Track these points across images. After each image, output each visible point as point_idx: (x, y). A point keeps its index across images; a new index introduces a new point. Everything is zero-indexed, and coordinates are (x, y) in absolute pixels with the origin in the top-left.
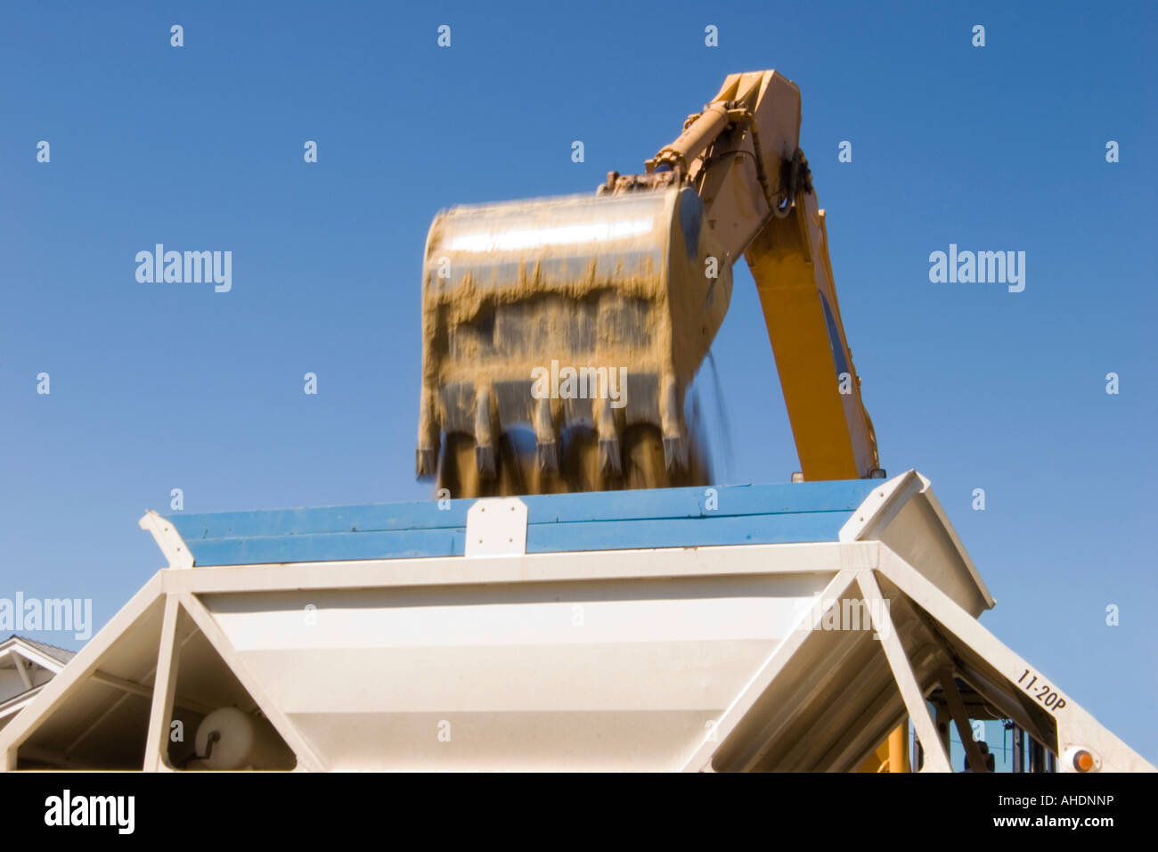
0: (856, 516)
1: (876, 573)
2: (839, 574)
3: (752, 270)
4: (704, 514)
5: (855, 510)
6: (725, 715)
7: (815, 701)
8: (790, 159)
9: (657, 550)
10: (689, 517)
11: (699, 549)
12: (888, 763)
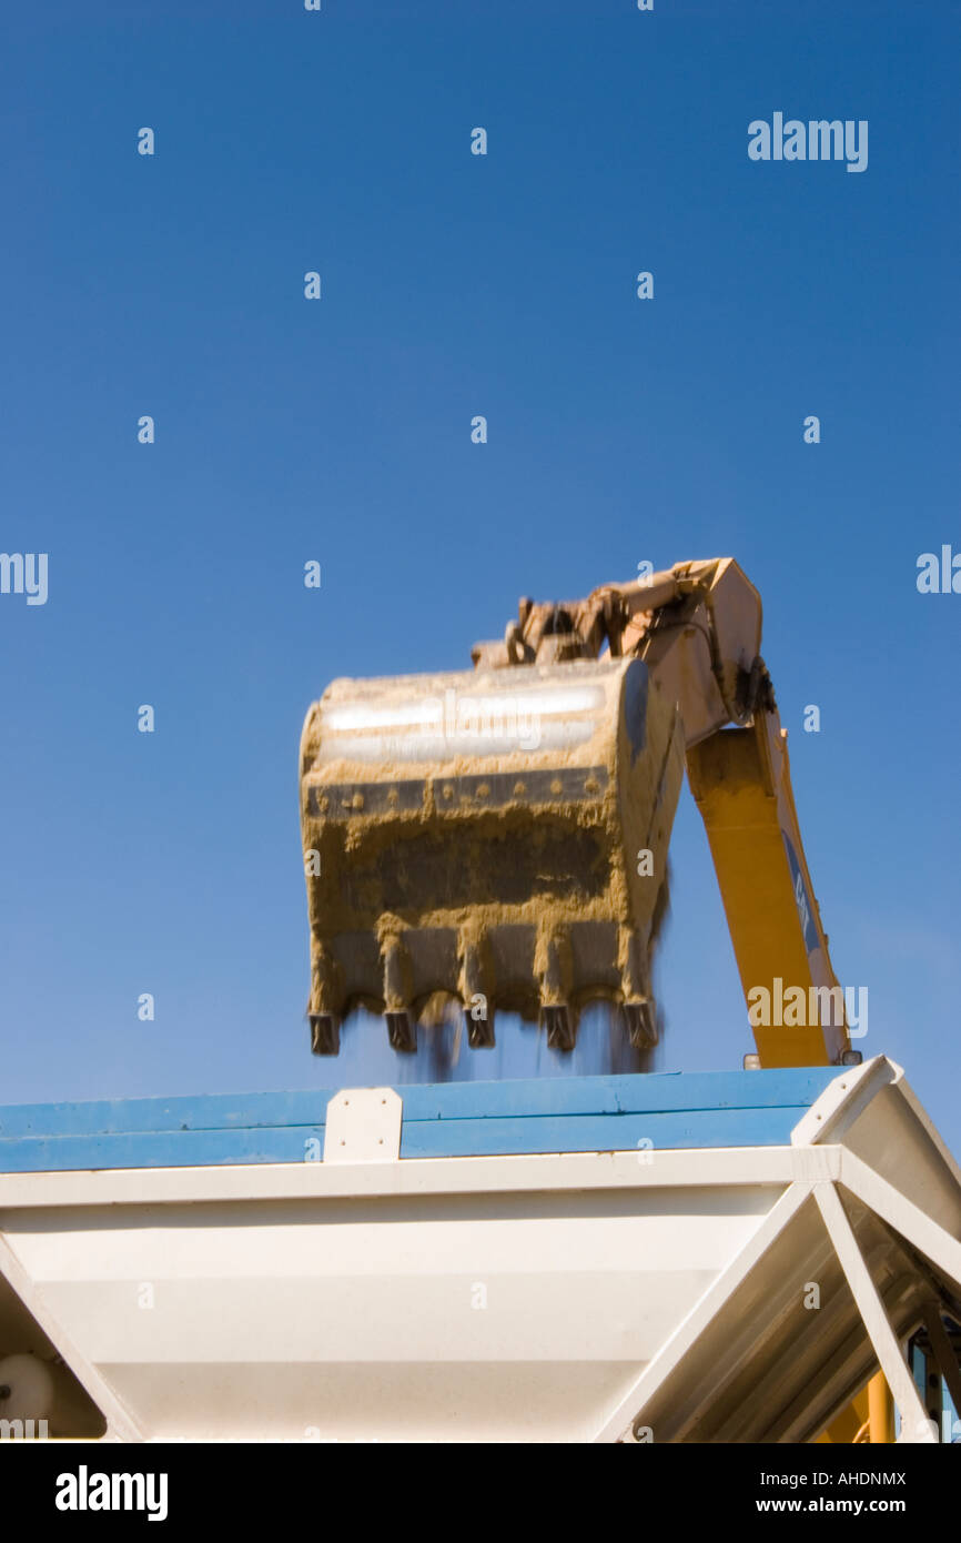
0: (811, 1113)
1: (837, 1185)
2: (790, 1187)
3: (699, 806)
4: (622, 1110)
5: (810, 1106)
6: (652, 1364)
7: (765, 1347)
8: (749, 670)
9: (564, 1155)
10: (604, 1114)
11: (616, 1154)
12: (868, 1427)
